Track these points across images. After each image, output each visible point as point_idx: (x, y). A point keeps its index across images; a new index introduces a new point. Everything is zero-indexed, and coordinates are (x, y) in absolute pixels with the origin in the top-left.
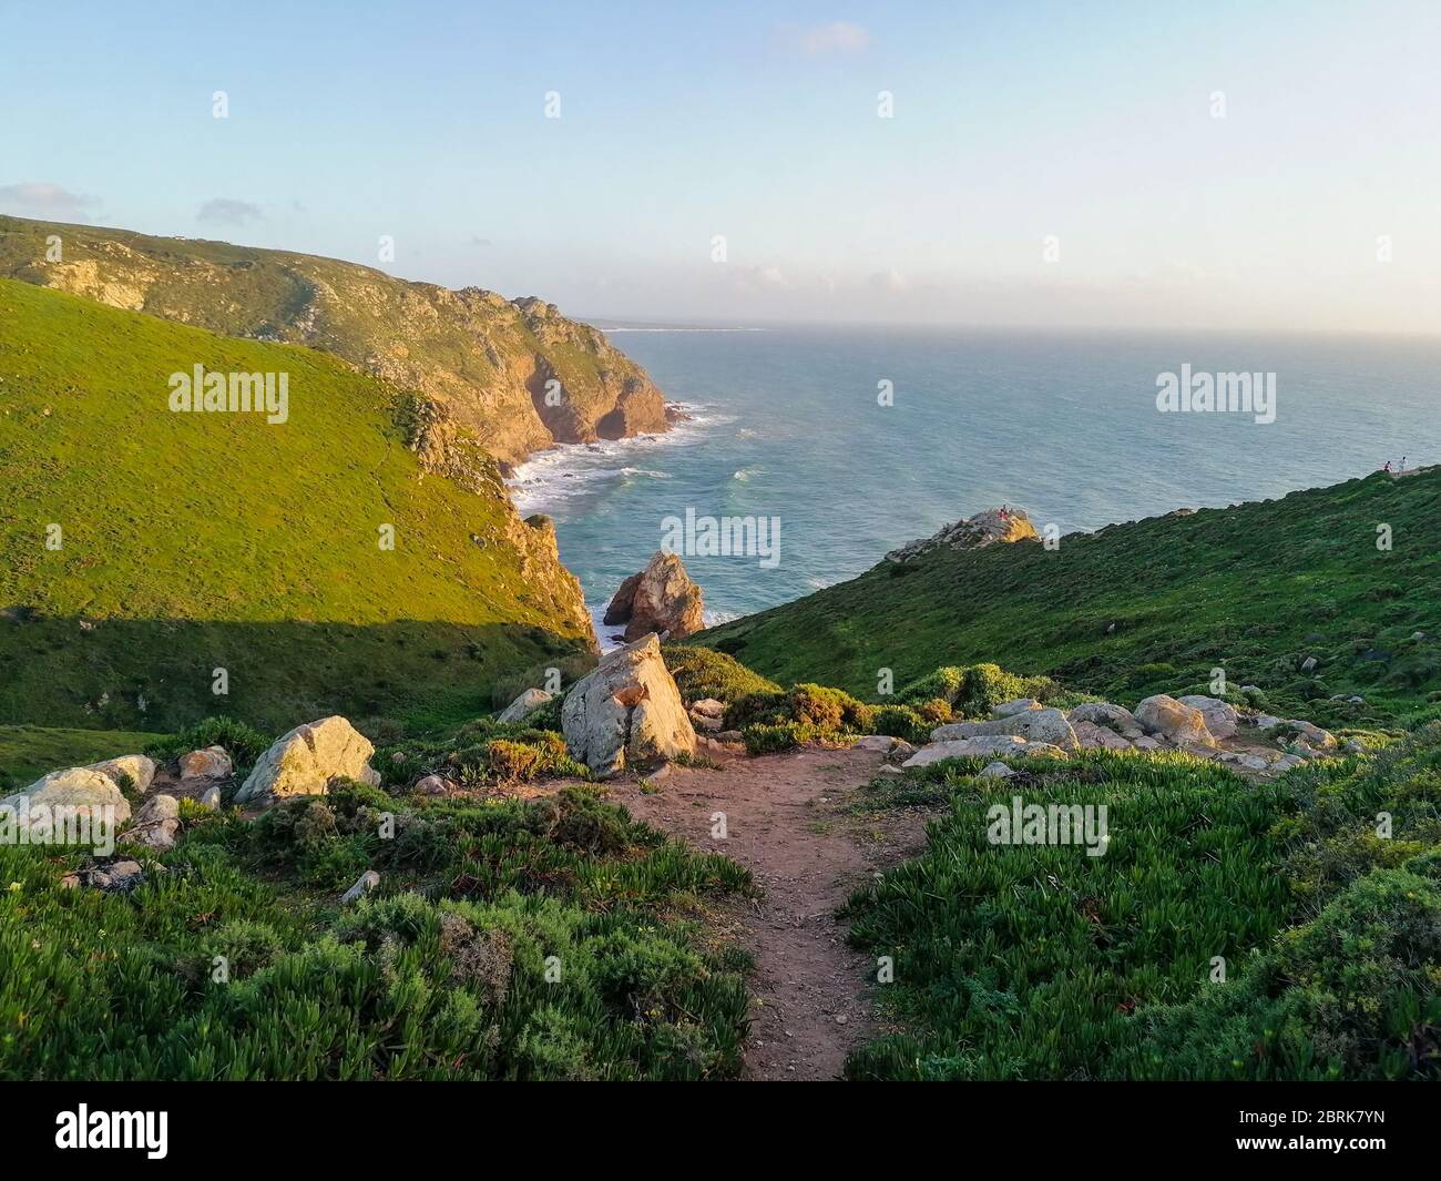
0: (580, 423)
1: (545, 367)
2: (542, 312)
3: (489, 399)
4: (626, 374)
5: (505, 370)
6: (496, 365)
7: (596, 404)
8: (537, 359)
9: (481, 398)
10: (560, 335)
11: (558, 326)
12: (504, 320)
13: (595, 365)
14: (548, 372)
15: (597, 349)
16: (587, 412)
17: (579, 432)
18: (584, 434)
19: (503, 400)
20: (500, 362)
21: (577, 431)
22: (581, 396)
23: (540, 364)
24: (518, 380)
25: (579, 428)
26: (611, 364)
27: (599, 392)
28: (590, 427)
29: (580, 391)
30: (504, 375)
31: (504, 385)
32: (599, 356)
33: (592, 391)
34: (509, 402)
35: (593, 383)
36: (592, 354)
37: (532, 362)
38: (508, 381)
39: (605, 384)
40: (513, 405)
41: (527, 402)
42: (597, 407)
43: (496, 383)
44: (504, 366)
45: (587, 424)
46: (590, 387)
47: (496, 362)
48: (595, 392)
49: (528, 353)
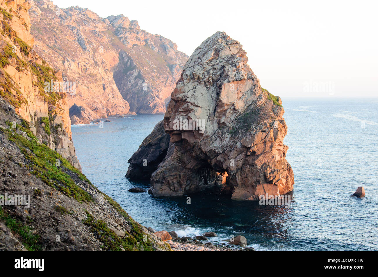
0: (153, 98)
1: (126, 60)
2: (127, 25)
3: (73, 66)
5: (91, 53)
6: (84, 49)
7: (165, 87)
8: (120, 54)
9: (66, 63)
10: (139, 40)
11: (137, 33)
12: (96, 27)
13: (166, 61)
14: (129, 63)
15: (167, 50)
16: (158, 91)
17: (151, 105)
18: (155, 106)
19: (86, 69)
20: (88, 47)
21: (150, 104)
22: (153, 80)
23: (123, 58)
24: (103, 63)
25: (151, 102)
26: (178, 61)
27: (168, 78)
28: (160, 101)
29: (153, 77)
30: (91, 56)
31: (89, 61)
32: (169, 55)
33: (162, 78)
34: (92, 72)
35: (164, 73)
36: (163, 53)
37: (117, 56)
38: (94, 60)
39: (173, 73)
40: (96, 75)
41: (109, 78)
42: (167, 89)
43: (82, 58)
44: (91, 50)
45: (158, 99)
46: (161, 74)
47: (85, 47)
48: (165, 78)
49: (114, 50)
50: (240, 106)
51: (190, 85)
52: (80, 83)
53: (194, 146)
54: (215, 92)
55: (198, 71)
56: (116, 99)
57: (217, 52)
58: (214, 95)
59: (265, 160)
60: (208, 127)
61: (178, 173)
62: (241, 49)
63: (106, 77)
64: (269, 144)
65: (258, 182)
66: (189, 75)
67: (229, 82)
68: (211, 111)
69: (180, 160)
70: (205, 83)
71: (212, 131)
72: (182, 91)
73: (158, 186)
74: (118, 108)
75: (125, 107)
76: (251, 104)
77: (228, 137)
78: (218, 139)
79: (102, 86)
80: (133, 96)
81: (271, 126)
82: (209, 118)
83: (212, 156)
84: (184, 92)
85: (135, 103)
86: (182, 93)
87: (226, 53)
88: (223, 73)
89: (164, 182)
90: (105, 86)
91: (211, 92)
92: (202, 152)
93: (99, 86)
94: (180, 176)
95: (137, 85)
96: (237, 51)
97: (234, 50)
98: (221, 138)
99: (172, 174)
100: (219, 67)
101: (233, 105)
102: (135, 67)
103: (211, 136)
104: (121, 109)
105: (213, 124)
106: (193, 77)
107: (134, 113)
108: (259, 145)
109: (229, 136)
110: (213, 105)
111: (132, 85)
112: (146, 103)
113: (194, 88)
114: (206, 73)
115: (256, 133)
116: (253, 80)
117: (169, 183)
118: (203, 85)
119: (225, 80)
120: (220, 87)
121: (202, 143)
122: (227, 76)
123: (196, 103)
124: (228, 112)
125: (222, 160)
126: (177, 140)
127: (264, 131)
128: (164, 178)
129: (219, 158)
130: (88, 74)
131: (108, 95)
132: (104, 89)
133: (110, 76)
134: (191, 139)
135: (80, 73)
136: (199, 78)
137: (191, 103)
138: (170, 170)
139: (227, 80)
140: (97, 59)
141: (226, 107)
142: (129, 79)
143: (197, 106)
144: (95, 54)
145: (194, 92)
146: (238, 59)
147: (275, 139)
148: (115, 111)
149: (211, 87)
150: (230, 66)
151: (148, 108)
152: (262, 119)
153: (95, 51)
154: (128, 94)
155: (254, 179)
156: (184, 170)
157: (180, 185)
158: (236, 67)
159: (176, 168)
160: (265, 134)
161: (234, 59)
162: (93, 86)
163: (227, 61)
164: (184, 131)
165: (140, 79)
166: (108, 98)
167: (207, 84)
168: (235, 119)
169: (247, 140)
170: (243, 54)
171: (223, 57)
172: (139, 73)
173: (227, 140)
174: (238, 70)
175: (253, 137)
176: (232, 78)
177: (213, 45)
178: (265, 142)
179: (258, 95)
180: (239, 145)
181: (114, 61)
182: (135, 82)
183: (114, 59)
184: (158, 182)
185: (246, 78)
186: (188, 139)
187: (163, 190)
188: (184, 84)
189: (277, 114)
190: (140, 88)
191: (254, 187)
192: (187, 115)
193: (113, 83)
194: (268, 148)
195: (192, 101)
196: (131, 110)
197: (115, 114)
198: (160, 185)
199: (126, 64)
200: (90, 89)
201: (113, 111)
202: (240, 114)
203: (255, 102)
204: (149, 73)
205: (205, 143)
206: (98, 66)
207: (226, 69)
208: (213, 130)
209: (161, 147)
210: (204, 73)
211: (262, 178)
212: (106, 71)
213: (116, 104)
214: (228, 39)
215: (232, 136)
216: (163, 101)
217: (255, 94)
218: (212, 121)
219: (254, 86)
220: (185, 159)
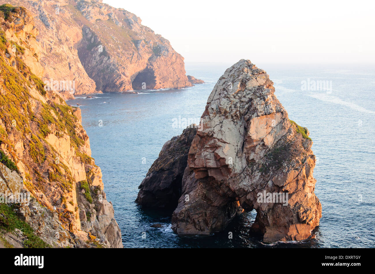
0: (119, 76)
1: (90, 36)
4: (155, 43)
5: (55, 30)
6: (47, 26)
7: (131, 63)
8: (84, 30)
10: (102, 14)
11: (100, 8)
13: (130, 36)
14: (93, 39)
15: (131, 25)
16: (124, 68)
17: (118, 83)
18: (121, 84)
19: (51, 48)
20: (51, 24)
21: (116, 82)
22: (119, 57)
23: (87, 34)
24: (67, 40)
25: (117, 80)
26: (143, 36)
27: (133, 54)
28: (126, 79)
29: (118, 53)
30: (55, 33)
31: (53, 39)
32: (133, 30)
33: (128, 54)
34: (57, 51)
35: (129, 48)
36: (127, 28)
37: (80, 32)
38: (57, 38)
39: (138, 49)
40: (61, 54)
41: (74, 56)
42: (132, 65)
43: (46, 36)
44: (54, 27)
45: (124, 77)
46: (126, 51)
47: (48, 24)
48: (131, 54)
49: (77, 25)
50: (269, 141)
51: (216, 120)
52: (47, 65)
53: (221, 184)
54: (243, 126)
55: (225, 104)
56: (82, 78)
57: (243, 84)
58: (242, 130)
59: (298, 199)
60: (237, 165)
61: (204, 211)
62: (268, 80)
63: (71, 56)
64: (301, 182)
65: (291, 222)
66: (215, 109)
67: (258, 116)
68: (240, 147)
69: (206, 197)
70: (232, 117)
71: (240, 169)
72: (208, 126)
73: (182, 225)
74: (84, 88)
75: (91, 86)
76: (280, 139)
77: (258, 175)
78: (248, 177)
79: (68, 66)
80: (98, 73)
81: (303, 163)
82: (237, 155)
83: (241, 194)
84: (210, 127)
85: (101, 81)
86: (208, 128)
87: (252, 84)
88: (251, 106)
89: (189, 220)
90: (71, 65)
91: (238, 126)
92: (230, 189)
93: (65, 65)
94: (206, 215)
95: (102, 62)
96: (264, 82)
97: (261, 81)
98: (251, 176)
99: (198, 212)
100: (246, 100)
101: (263, 140)
102: (99, 43)
103: (240, 174)
104: (87, 88)
105: (241, 160)
106: (219, 111)
107: (100, 92)
108: (291, 184)
109: (260, 174)
110: (241, 141)
111: (97, 62)
112: (112, 81)
113: (220, 123)
114: (233, 106)
115: (288, 171)
116: (282, 113)
117: (194, 222)
118: (230, 119)
119: (253, 114)
120: (248, 121)
121: (230, 181)
122: (256, 110)
123: (223, 139)
124: (257, 148)
125: (252, 199)
126: (202, 177)
127: (297, 169)
128: (189, 217)
129: (249, 197)
130: (53, 54)
131: (74, 75)
132: (70, 68)
133: (75, 54)
134: (218, 177)
135: (45, 52)
136: (226, 112)
137: (218, 140)
138: (195, 208)
139: (255, 114)
140: (61, 36)
141: (255, 143)
142: (94, 56)
143: (225, 142)
144: (58, 31)
145: (221, 127)
146: (266, 91)
147: (307, 176)
148: (82, 91)
149: (238, 121)
150: (259, 99)
151: (115, 86)
152: (293, 155)
153: (58, 28)
154: (93, 72)
155: (287, 219)
156: (210, 208)
157: (207, 224)
158: (264, 100)
159: (201, 206)
160: (297, 172)
161: (262, 91)
162: (59, 66)
163: (254, 93)
164: (211, 168)
165: (105, 56)
166: (74, 78)
167: (235, 118)
168: (265, 156)
169: (279, 179)
170: (269, 84)
171: (250, 88)
172: (104, 49)
173: (257, 178)
174: (266, 103)
175: (286, 175)
176: (261, 112)
177: (239, 76)
178: (297, 181)
179: (287, 129)
180: (270, 183)
181: (77, 37)
182: (100, 59)
183: (77, 35)
184: (182, 220)
185: (275, 111)
186: (215, 176)
187: (188, 229)
188: (210, 118)
189: (307, 149)
190: (105, 65)
191: (286, 228)
192: (214, 152)
193: (78, 62)
194: (300, 187)
195: (220, 137)
196: (97, 89)
197: (81, 93)
198: (184, 223)
199: (89, 40)
200: (56, 69)
201: (80, 91)
202: (270, 150)
203: (285, 136)
204: (114, 50)
205: (234, 181)
206: (63, 44)
207: (255, 103)
208: (242, 167)
209: (173, 173)
210: (231, 107)
211: (295, 219)
212: (70, 49)
213: (82, 83)
214: (253, 68)
215: (262, 174)
216: (129, 78)
217: (285, 129)
218: (241, 157)
219: (284, 119)
220: (211, 196)
